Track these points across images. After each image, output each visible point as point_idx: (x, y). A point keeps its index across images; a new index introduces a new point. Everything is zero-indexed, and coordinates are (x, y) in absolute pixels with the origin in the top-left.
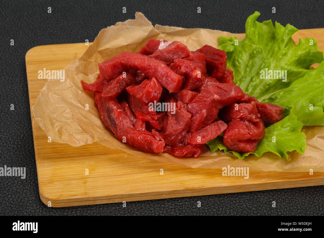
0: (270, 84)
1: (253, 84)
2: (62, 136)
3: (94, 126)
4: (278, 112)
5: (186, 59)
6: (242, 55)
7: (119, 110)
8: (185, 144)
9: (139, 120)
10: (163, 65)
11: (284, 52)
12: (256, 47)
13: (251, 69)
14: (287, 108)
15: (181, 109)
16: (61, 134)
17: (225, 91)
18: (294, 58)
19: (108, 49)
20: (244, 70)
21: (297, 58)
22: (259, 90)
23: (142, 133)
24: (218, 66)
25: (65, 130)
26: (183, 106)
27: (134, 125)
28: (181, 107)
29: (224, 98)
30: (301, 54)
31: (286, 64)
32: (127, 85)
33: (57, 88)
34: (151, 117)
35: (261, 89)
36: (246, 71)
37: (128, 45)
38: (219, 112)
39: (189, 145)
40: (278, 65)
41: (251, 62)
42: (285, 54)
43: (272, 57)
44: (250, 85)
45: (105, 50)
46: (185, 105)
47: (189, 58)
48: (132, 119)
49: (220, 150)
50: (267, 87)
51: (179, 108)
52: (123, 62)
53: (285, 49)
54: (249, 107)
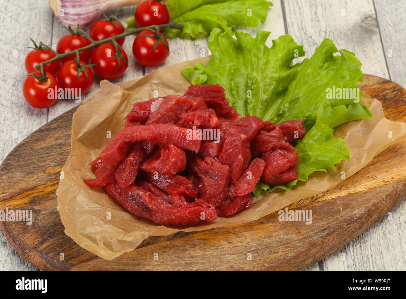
0: (267, 100)
1: (250, 107)
2: (113, 247)
3: (127, 222)
4: (301, 126)
5: (191, 110)
6: (220, 80)
7: (147, 194)
8: (231, 199)
9: (175, 195)
10: (177, 127)
11: (265, 60)
12: (230, 66)
13: (238, 91)
14: (305, 119)
15: (214, 164)
16: (111, 246)
17: (247, 127)
18: (278, 63)
19: (86, 132)
20: (230, 95)
21: (280, 62)
22: (259, 111)
23: (186, 208)
24: (220, 103)
25: (111, 240)
26: (214, 161)
27: (170, 203)
28: (212, 163)
29: (250, 134)
30: (282, 56)
31: (273, 72)
32: (141, 163)
33: (68, 199)
34: (185, 187)
35: (261, 109)
36: (233, 96)
37: (105, 120)
38: (251, 151)
39: (238, 199)
40: (265, 76)
41: (233, 84)
42: (267, 63)
43: (255, 70)
44: (248, 109)
45: (84, 135)
46: (216, 158)
47: (193, 108)
48: (165, 197)
49: (265, 190)
50: (266, 103)
51: (211, 165)
52: (127, 140)
53: (265, 57)
54: (276, 134)
